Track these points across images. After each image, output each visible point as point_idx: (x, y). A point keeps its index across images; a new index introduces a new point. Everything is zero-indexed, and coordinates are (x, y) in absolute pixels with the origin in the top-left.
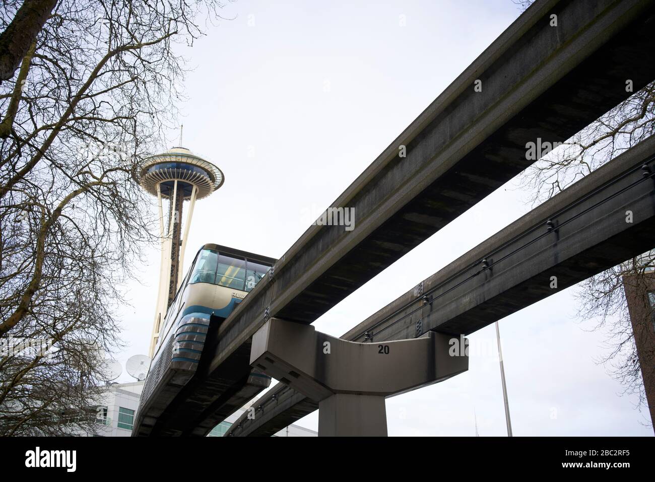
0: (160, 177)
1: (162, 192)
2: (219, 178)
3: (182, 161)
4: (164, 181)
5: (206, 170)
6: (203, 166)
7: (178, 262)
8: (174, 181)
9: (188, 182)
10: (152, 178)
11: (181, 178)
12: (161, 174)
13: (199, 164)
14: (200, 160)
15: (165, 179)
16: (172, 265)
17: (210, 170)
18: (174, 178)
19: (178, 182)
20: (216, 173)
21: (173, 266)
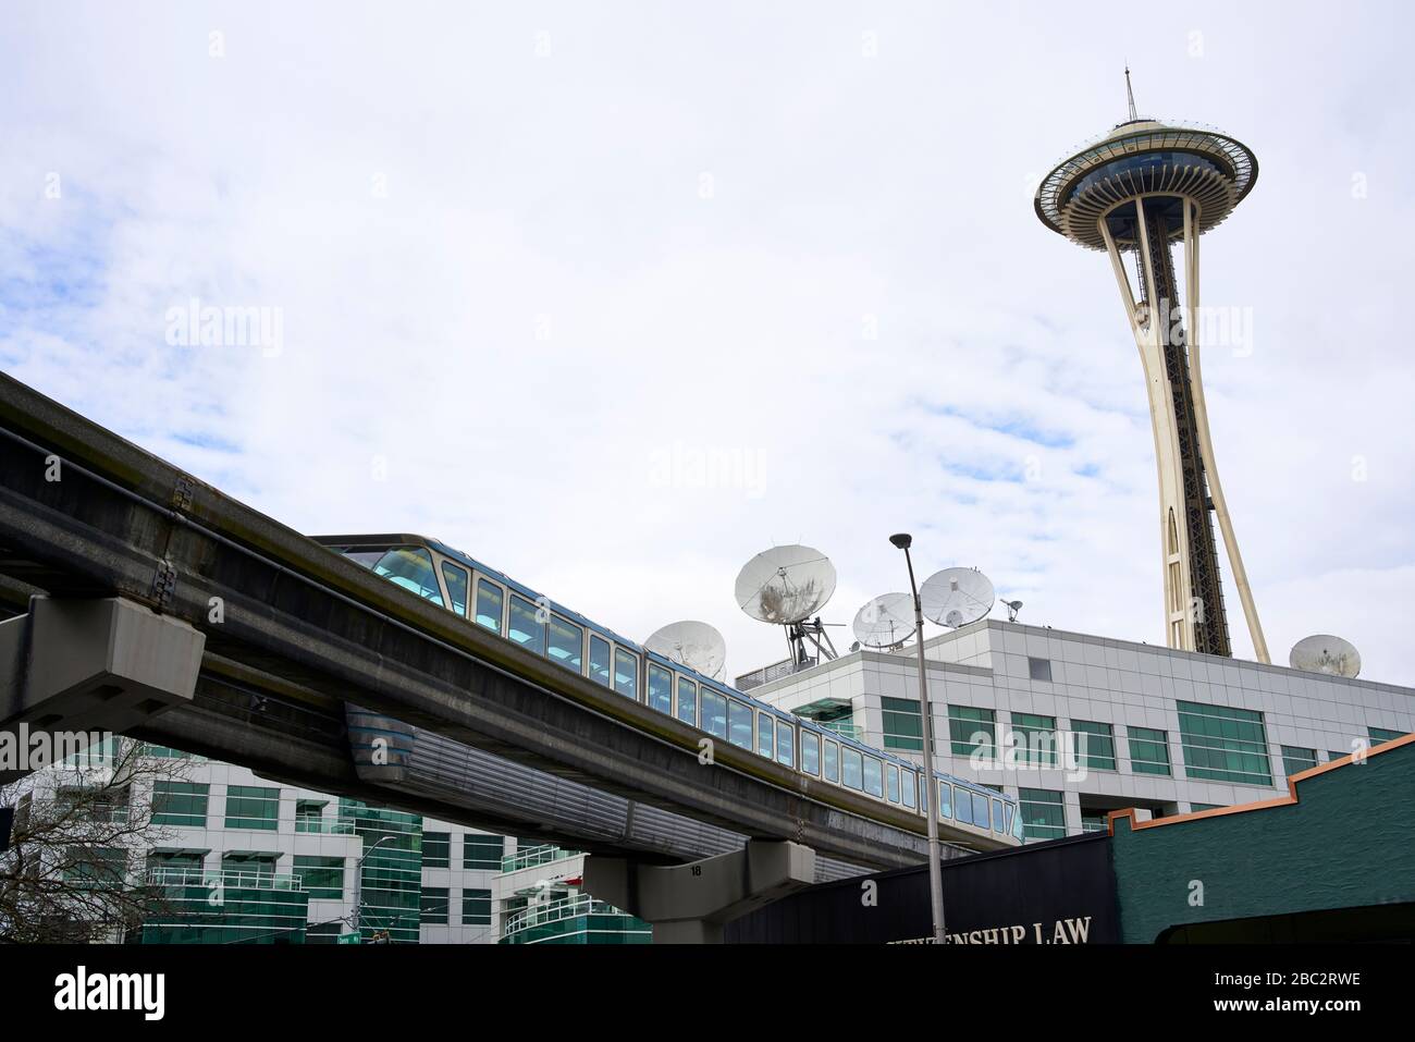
0: (1101, 203)
1: (1114, 235)
2: (1242, 165)
3: (1140, 149)
4: (1112, 208)
5: (1204, 155)
6: (1192, 146)
7: (1187, 383)
8: (1134, 202)
9: (1166, 194)
10: (1082, 208)
11: (1148, 190)
12: (1098, 192)
13: (1181, 144)
14: (1181, 132)
15: (1113, 202)
16: (1174, 393)
17: (1212, 150)
18: (1132, 193)
19: (1144, 200)
20: (1233, 154)
21: (1177, 395)
